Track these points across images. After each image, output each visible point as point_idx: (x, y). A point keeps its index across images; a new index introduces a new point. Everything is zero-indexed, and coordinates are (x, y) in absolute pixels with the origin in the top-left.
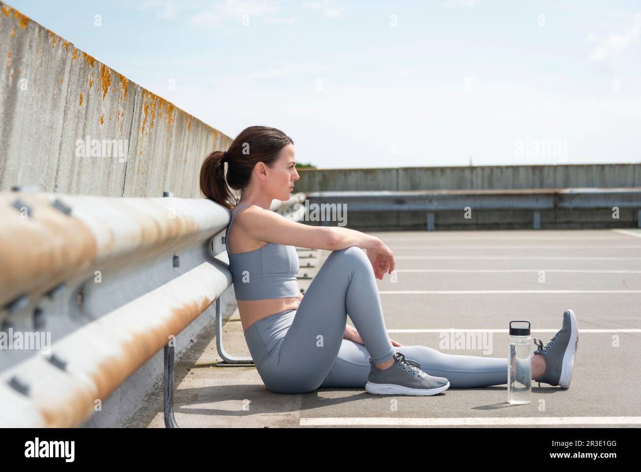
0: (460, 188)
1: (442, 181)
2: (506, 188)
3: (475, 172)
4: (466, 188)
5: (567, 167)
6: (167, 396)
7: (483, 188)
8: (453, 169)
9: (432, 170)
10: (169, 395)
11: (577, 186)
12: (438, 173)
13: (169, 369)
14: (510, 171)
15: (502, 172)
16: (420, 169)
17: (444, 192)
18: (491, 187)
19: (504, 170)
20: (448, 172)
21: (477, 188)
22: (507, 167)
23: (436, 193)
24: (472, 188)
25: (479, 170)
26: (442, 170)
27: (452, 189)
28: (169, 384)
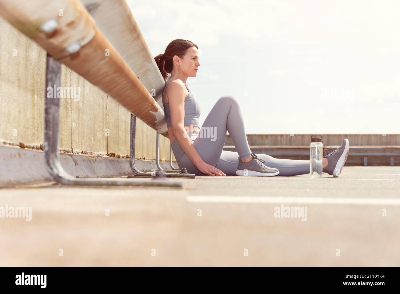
0: (275, 144)
1: (267, 141)
2: (298, 145)
3: (283, 137)
4: (278, 145)
5: (328, 135)
6: (131, 150)
7: (286, 145)
8: (272, 135)
9: (261, 136)
10: (132, 149)
11: (333, 145)
12: (265, 137)
13: (133, 135)
14: (300, 137)
15: (296, 138)
16: (256, 135)
17: (268, 147)
18: (291, 145)
19: (297, 137)
20: (269, 137)
21: (284, 145)
22: (299, 135)
23: (263, 147)
24: (281, 145)
25: (285, 137)
26: (267, 136)
27: (272, 145)
28: (132, 143)
